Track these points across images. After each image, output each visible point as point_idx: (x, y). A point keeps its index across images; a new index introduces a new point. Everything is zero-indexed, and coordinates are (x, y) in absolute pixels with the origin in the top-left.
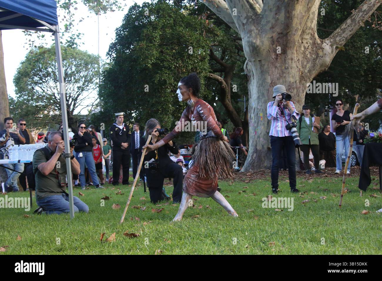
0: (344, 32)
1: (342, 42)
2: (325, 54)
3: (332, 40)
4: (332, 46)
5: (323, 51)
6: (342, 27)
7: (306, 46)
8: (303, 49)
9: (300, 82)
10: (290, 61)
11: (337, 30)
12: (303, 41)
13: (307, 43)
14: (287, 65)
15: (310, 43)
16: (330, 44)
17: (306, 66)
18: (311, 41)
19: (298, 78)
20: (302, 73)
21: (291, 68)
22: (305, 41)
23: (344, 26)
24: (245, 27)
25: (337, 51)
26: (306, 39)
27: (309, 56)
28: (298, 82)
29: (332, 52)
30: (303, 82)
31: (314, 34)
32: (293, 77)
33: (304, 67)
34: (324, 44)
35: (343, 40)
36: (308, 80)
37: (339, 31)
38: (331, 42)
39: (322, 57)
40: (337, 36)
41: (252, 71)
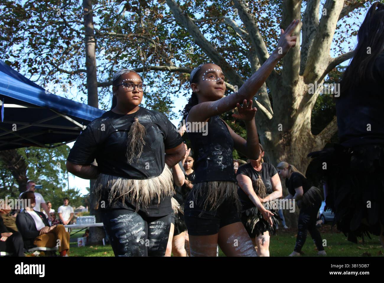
0: (329, 130)
1: (329, 137)
2: (318, 146)
3: (322, 136)
4: (322, 140)
5: (316, 143)
6: (328, 127)
7: (304, 140)
8: (302, 142)
9: (302, 165)
10: (293, 151)
11: (325, 129)
12: (302, 137)
13: (305, 138)
14: (291, 154)
15: (307, 138)
16: (320, 139)
17: (305, 154)
18: (307, 137)
19: (300, 163)
20: (302, 159)
21: (295, 156)
22: (303, 137)
23: (329, 126)
24: (262, 128)
25: (326, 144)
26: (304, 135)
27: (306, 147)
28: (300, 165)
29: (322, 144)
30: (304, 165)
31: (309, 132)
32: (296, 161)
33: (303, 154)
34: (317, 139)
35: (329, 136)
36: (307, 163)
37: (326, 129)
38: (321, 137)
39: (316, 147)
40: (325, 133)
41: (268, 158)
